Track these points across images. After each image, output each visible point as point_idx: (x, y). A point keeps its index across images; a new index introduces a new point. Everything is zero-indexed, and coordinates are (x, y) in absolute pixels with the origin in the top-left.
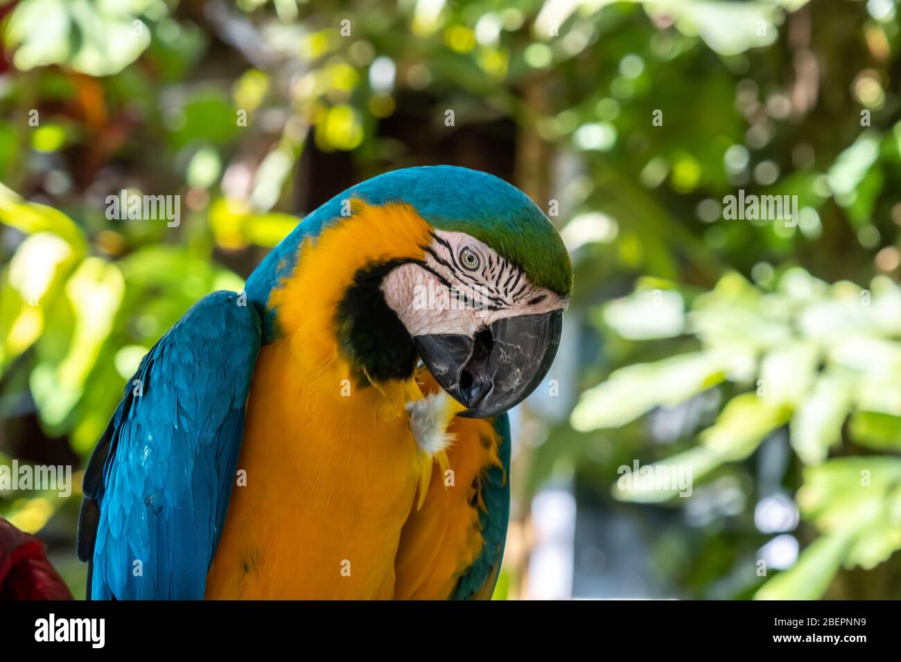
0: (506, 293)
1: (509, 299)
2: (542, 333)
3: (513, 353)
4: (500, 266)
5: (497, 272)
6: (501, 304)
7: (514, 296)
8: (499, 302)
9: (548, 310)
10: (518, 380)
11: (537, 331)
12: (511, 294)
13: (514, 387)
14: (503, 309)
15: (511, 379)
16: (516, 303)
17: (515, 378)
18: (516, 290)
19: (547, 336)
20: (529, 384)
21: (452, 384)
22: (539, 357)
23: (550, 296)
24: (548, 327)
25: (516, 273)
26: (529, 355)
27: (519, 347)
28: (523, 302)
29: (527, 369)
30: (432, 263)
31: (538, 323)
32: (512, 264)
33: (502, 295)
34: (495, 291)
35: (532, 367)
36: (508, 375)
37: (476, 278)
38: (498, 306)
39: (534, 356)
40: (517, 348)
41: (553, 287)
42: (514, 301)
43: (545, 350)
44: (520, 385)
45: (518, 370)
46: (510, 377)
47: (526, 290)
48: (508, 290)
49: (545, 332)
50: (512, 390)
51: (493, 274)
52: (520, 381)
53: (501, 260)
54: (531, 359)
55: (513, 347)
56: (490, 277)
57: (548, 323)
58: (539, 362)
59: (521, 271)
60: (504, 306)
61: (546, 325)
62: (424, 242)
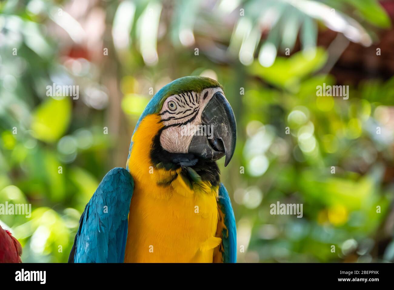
0: (194, 104)
1: (197, 105)
2: (217, 104)
3: (216, 121)
4: (182, 97)
5: (183, 100)
6: (197, 110)
7: (196, 102)
8: (196, 110)
9: (212, 95)
10: (225, 127)
11: (216, 105)
12: (195, 103)
13: (227, 131)
14: (199, 110)
15: (224, 130)
16: (200, 103)
17: (224, 128)
18: (195, 99)
19: (220, 103)
20: (230, 125)
21: (212, 152)
22: (224, 112)
23: (209, 90)
24: (218, 100)
25: (189, 94)
26: (220, 115)
27: (215, 116)
28: (201, 100)
29: (224, 121)
30: (167, 123)
31: (214, 102)
32: (185, 92)
33: (194, 107)
34: (191, 108)
35: (225, 118)
36: (222, 129)
37: (181, 111)
38: (197, 112)
39: (222, 114)
40: (215, 118)
41: (207, 86)
42: (199, 104)
43: (223, 108)
44: (228, 128)
45: (222, 124)
46: (223, 130)
47: (198, 95)
48: (193, 102)
49: (218, 103)
50: (227, 133)
51: (183, 102)
52: (227, 127)
53: (181, 95)
54: (222, 115)
55: (214, 119)
56: (184, 105)
57: (217, 99)
58: (225, 114)
59: (190, 91)
60: (198, 109)
61: (217, 101)
62: (158, 120)
